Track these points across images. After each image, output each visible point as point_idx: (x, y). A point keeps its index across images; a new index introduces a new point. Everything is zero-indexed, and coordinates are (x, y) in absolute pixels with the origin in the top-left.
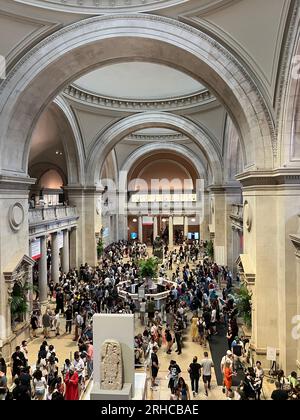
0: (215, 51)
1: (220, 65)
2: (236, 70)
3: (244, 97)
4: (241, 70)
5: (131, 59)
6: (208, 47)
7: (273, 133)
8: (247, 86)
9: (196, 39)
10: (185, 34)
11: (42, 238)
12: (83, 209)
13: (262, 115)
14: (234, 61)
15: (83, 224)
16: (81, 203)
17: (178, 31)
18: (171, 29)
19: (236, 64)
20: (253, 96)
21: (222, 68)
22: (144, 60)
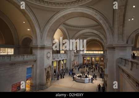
0: (96, 13)
1: (98, 17)
2: (102, 18)
3: (105, 25)
4: (103, 18)
5: (77, 17)
6: (94, 12)
7: (113, 34)
8: (105, 22)
9: (91, 11)
10: (88, 10)
11: (57, 61)
12: (69, 54)
13: (110, 29)
14: (101, 16)
15: (69, 58)
16: (68, 53)
17: (87, 9)
18: (85, 9)
19: (102, 16)
20: (107, 25)
21: (98, 18)
22: (80, 17)
